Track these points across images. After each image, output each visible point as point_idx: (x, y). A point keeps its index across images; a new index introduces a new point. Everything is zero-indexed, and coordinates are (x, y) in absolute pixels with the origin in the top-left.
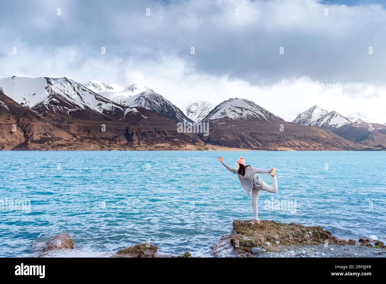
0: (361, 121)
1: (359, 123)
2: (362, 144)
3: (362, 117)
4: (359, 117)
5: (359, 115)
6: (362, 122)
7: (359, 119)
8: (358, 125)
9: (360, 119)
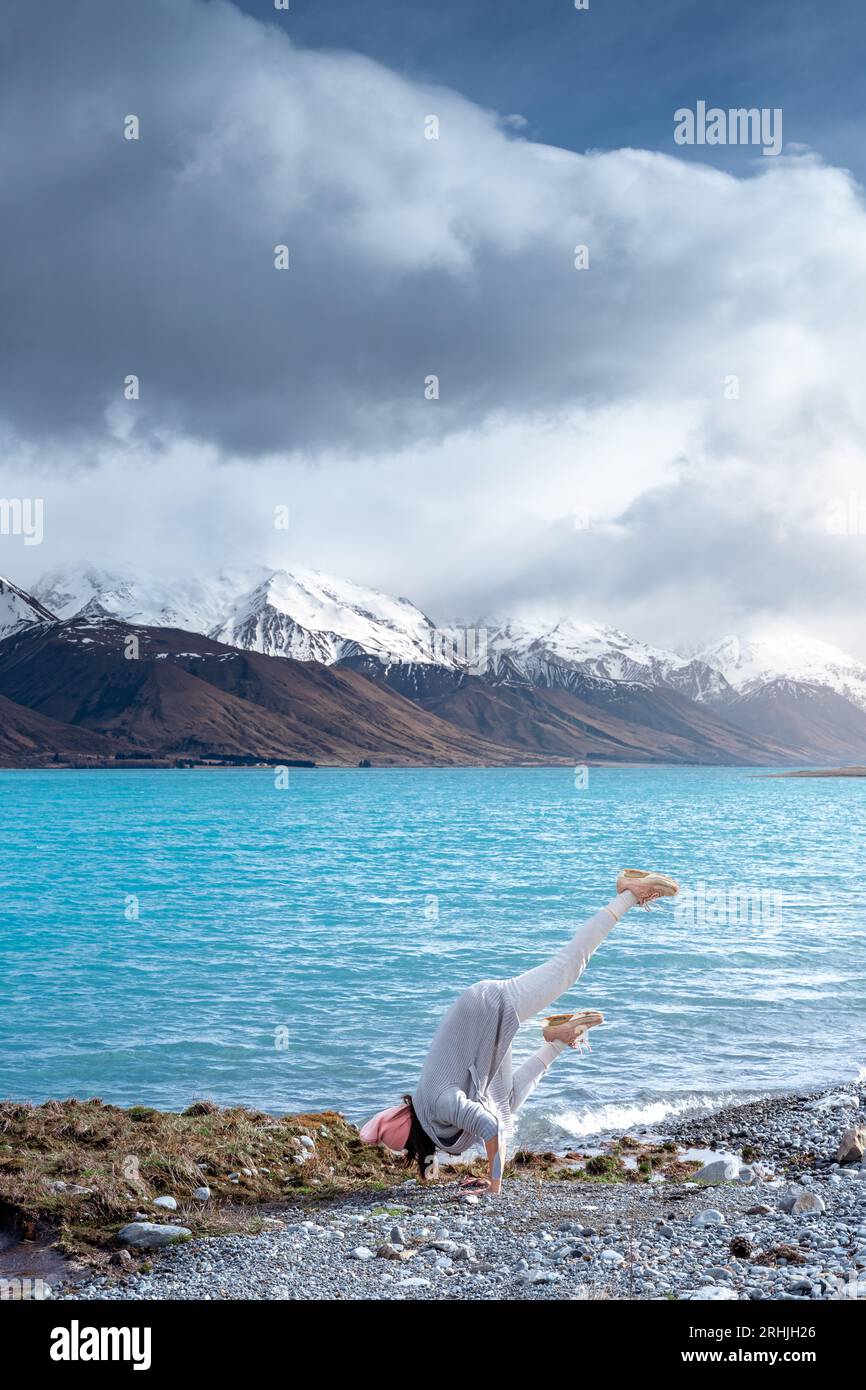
0: (104, 612)
1: (93, 624)
2: (104, 732)
3: (106, 596)
4: (93, 592)
5: (94, 586)
6: (105, 618)
7: (95, 606)
8: (89, 633)
9: (98, 607)
